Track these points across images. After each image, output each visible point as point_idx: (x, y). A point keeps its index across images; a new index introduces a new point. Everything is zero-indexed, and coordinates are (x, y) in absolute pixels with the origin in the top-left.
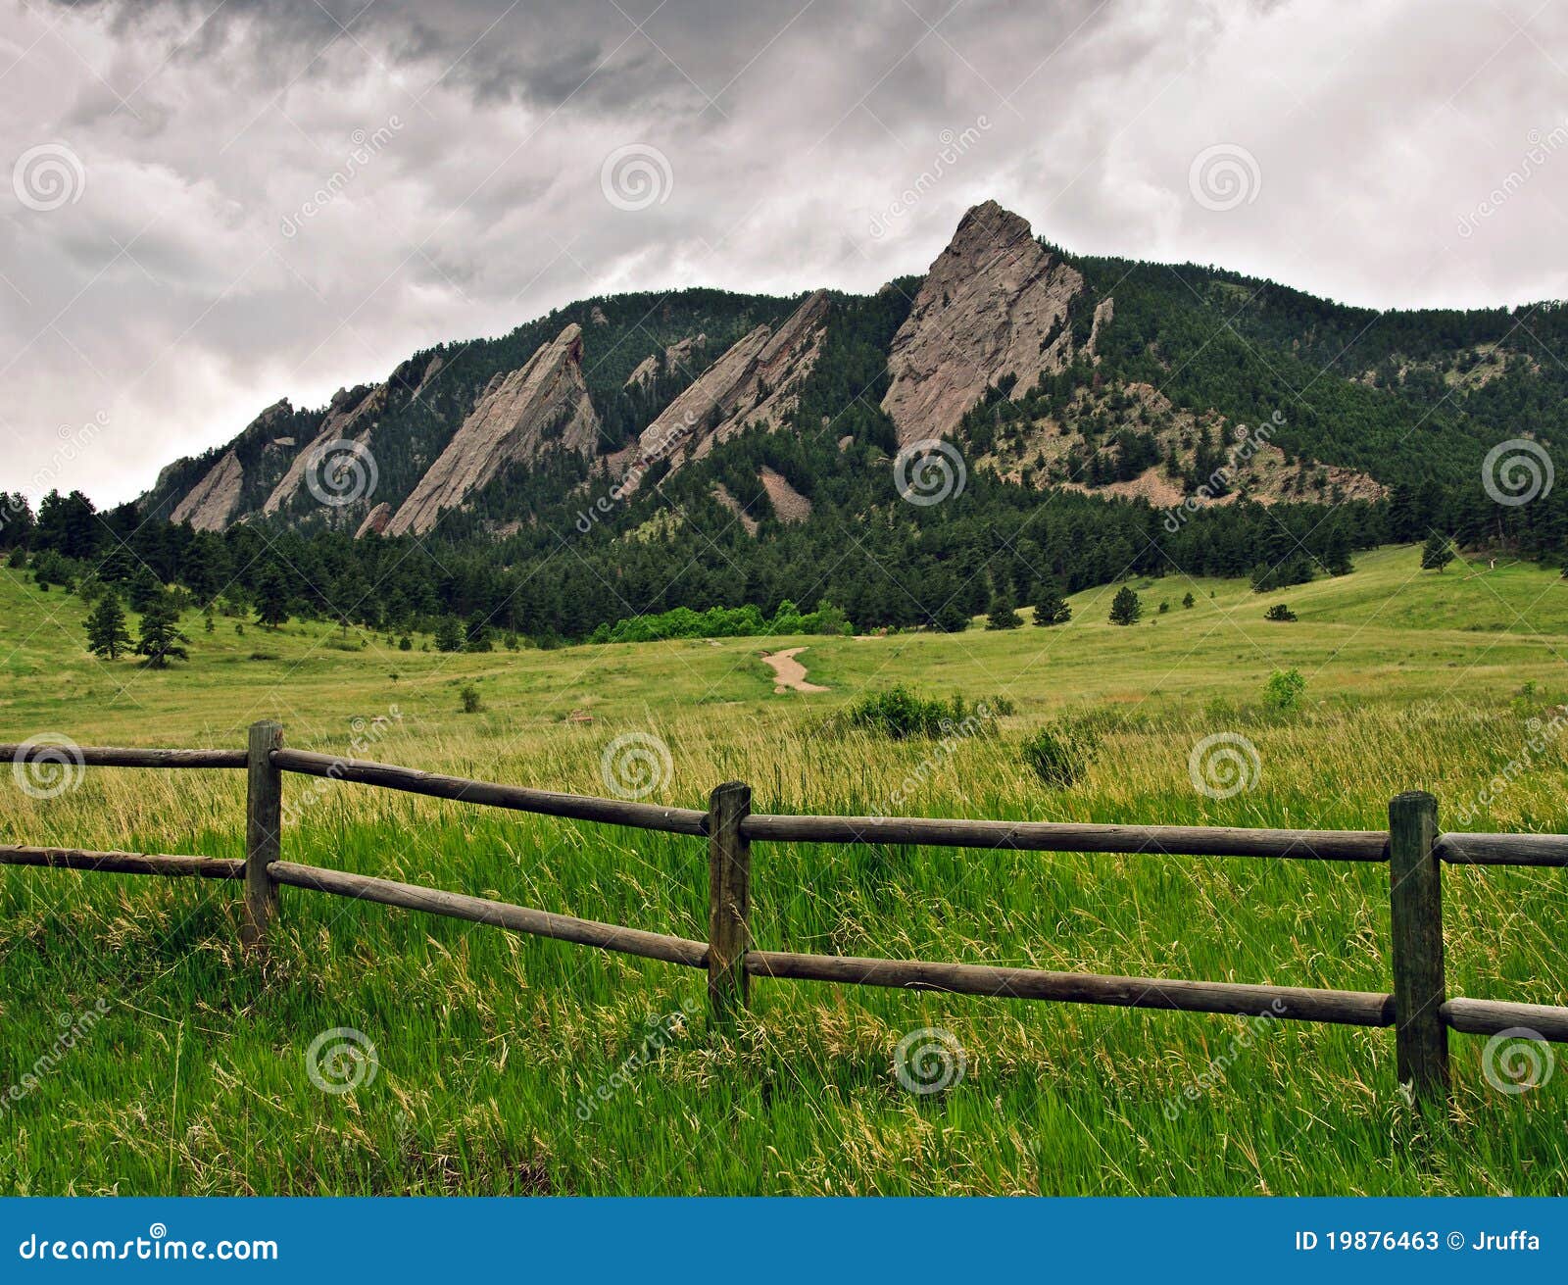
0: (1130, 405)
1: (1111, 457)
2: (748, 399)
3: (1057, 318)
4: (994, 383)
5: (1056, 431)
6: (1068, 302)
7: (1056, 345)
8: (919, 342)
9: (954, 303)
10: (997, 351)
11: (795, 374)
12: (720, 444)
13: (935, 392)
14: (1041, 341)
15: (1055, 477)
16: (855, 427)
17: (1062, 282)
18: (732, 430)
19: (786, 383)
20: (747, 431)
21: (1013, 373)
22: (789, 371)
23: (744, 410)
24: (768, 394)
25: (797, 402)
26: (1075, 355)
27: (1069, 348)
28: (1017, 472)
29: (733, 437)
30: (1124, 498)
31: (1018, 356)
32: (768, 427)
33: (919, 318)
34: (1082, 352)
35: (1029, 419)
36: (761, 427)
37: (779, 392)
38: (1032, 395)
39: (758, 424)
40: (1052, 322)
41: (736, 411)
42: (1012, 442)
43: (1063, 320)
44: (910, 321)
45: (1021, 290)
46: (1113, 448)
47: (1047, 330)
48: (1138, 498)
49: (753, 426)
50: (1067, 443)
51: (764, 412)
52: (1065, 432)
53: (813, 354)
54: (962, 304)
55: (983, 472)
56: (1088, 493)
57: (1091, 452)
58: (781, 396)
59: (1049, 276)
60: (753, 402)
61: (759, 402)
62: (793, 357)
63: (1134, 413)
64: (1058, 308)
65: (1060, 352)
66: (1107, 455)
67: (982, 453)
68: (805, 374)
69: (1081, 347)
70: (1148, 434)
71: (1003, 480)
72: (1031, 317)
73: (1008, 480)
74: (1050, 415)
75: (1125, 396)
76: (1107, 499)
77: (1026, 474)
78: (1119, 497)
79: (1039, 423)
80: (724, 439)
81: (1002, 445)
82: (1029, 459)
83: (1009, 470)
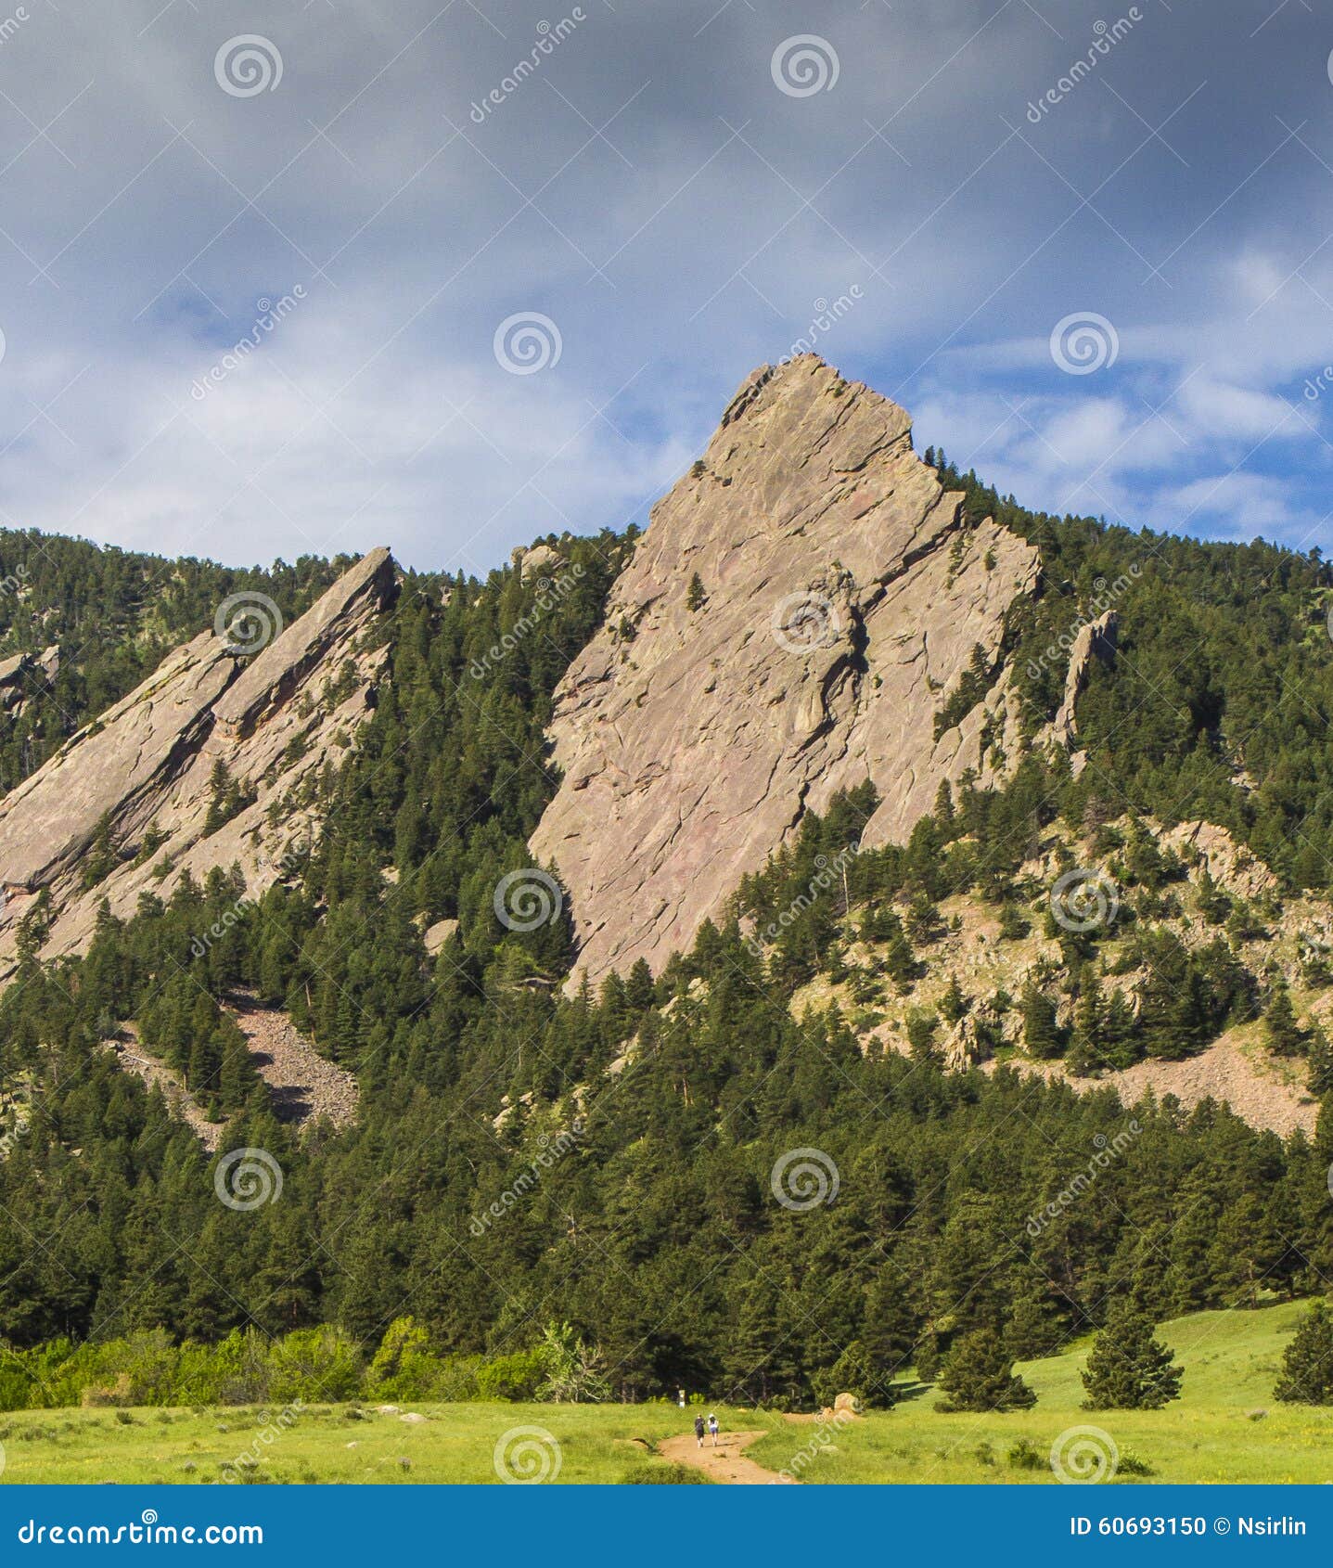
0: (1178, 875)
1: (1128, 999)
2: (184, 814)
3: (979, 653)
4: (819, 804)
5: (992, 928)
6: (1005, 616)
7: (975, 720)
8: (628, 692)
9: (714, 603)
10: (826, 727)
11: (311, 757)
12: (118, 924)
13: (667, 819)
14: (940, 708)
15: (988, 1042)
16: (463, 895)
17: (991, 564)
18: (147, 887)
19: (287, 779)
20: (188, 896)
21: (868, 782)
22: (297, 749)
23: (178, 840)
24: (242, 804)
25: (317, 828)
26: (1027, 746)
27: (1012, 728)
28: (896, 1026)
29: (151, 907)
30: (1171, 1102)
31: (882, 738)
32: (242, 886)
33: (629, 632)
34: (1041, 737)
35: (922, 895)
36: (225, 886)
37: (267, 798)
38: (929, 836)
39: (216, 875)
40: (965, 663)
41: (154, 842)
42: (884, 953)
43: (992, 659)
44: (602, 639)
45: (888, 579)
46: (1135, 977)
47: (953, 683)
48: (1207, 1105)
49: (201, 880)
50: (1020, 964)
51: (229, 848)
52: (1018, 931)
53: (353, 710)
54: (737, 608)
55: (811, 1021)
56: (1081, 1087)
57: (1083, 988)
58: (274, 810)
59: (958, 548)
60: (201, 821)
61: (216, 822)
62: (305, 713)
63: (1186, 893)
64: (984, 629)
65: (987, 736)
66: (1119, 995)
67: (806, 978)
68: (338, 758)
69: (1038, 724)
70: (1220, 946)
71: (864, 1044)
72: (915, 647)
73: (876, 1045)
74: (976, 891)
75: (1161, 850)
76: (1128, 1102)
77: (922, 1033)
78: (1159, 1096)
79: (947, 909)
80: (127, 910)
81: (856, 956)
82: (927, 995)
83: (873, 1021)
